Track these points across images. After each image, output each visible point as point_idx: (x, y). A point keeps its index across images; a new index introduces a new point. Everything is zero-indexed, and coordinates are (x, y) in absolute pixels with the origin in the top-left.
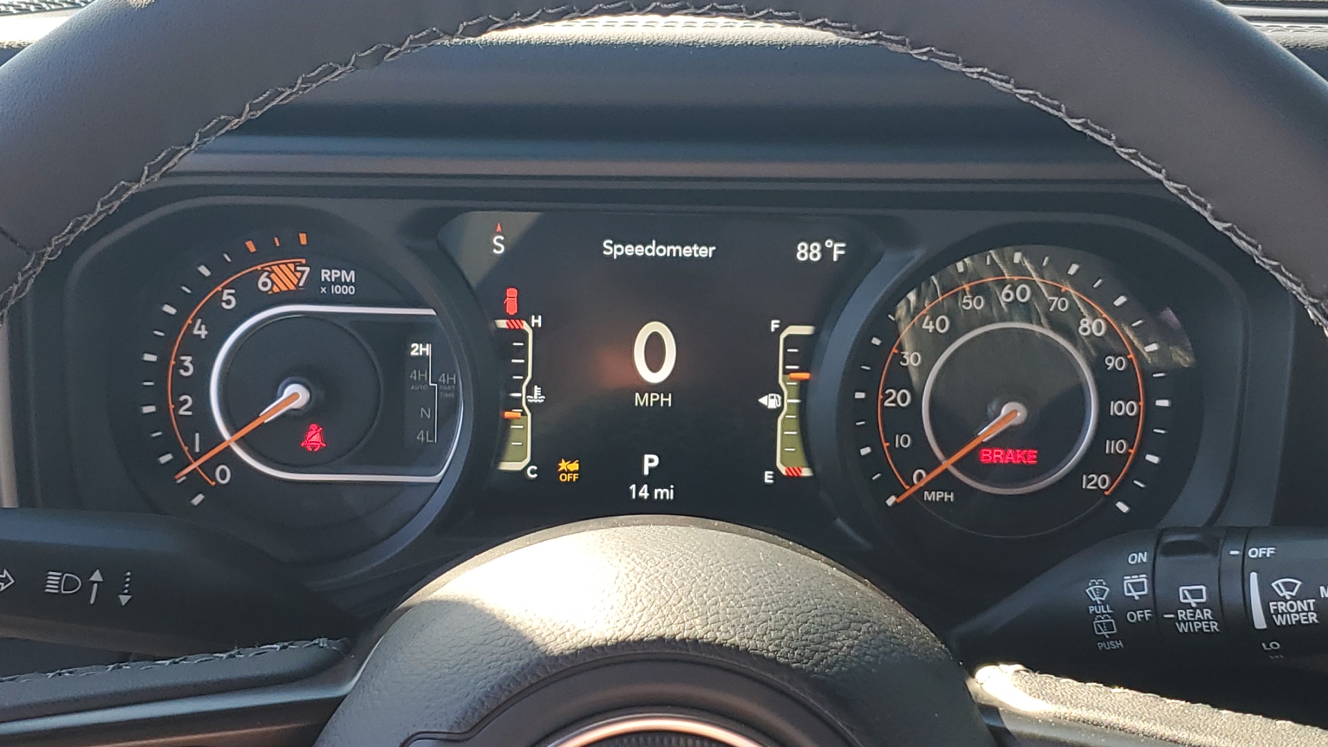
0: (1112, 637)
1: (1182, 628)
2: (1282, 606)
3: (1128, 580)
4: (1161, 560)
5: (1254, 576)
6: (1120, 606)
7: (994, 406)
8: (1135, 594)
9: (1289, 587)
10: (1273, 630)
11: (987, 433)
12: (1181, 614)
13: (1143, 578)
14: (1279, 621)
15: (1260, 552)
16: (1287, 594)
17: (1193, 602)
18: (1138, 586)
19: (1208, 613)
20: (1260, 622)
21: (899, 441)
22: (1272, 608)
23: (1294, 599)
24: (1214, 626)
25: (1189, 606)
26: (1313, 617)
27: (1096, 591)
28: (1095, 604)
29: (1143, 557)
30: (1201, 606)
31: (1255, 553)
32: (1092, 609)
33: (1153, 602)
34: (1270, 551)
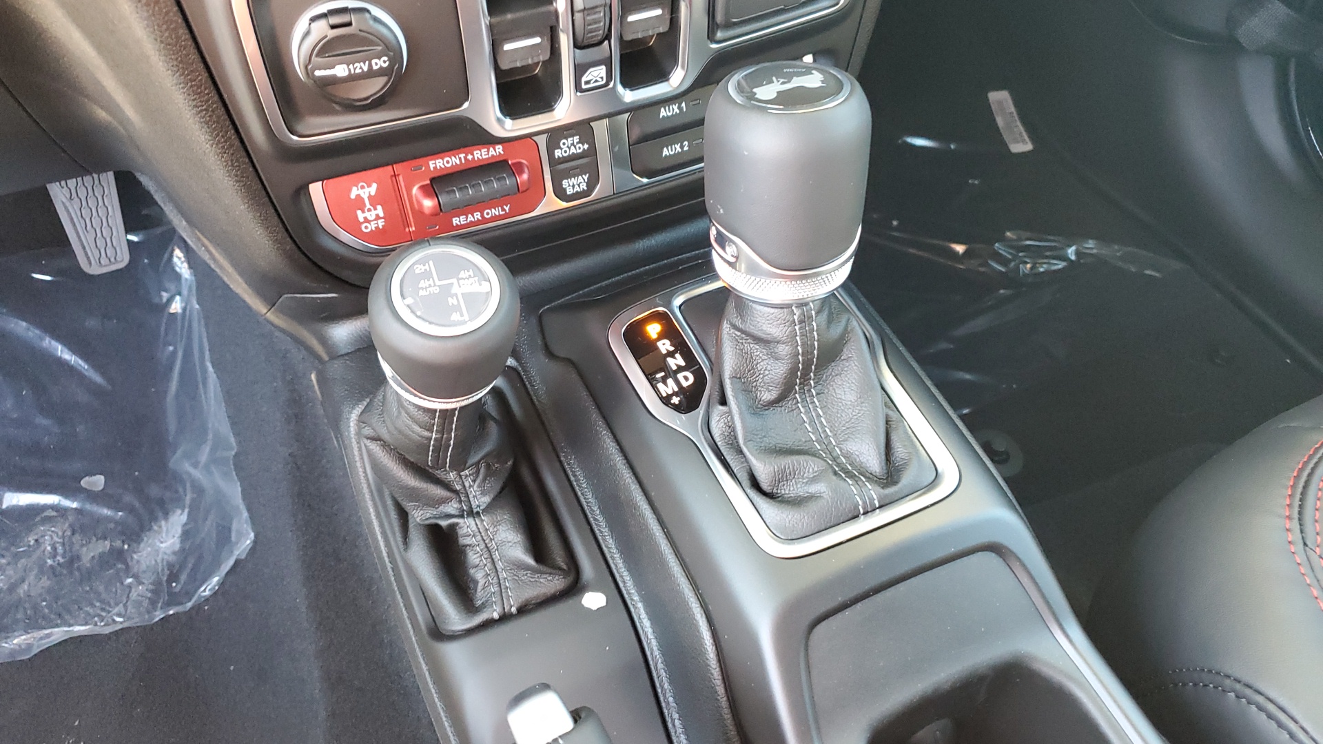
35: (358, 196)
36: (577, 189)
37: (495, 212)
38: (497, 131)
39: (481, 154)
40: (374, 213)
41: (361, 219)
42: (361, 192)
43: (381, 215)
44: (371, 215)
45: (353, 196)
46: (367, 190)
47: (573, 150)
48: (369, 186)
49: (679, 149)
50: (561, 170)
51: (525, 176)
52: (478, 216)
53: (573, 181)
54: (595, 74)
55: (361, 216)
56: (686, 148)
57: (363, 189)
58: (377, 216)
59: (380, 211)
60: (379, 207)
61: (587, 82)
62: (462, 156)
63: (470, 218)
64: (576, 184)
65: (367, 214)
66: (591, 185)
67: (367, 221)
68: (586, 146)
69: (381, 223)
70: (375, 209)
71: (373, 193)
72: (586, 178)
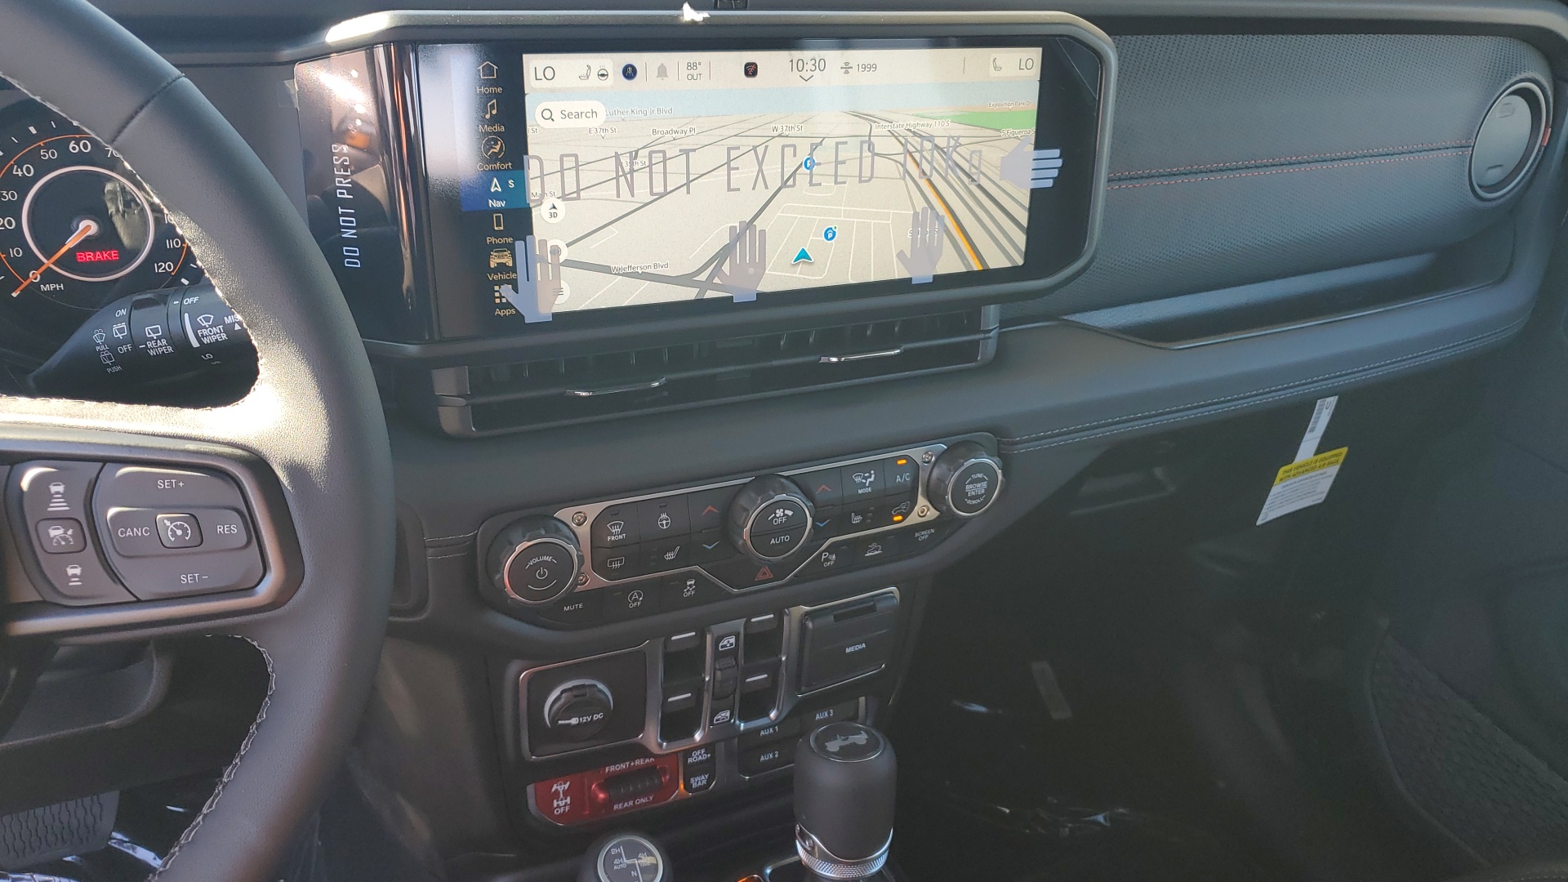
0: (114, 364)
1: (152, 353)
2: (205, 332)
3: (115, 327)
4: (134, 312)
5: (186, 315)
6: (113, 345)
7: (74, 224)
8: (119, 335)
9: (207, 320)
10: (205, 348)
11: (72, 242)
12: (149, 345)
13: (123, 325)
14: (206, 341)
15: (190, 301)
16: (206, 324)
17: (154, 336)
18: (121, 330)
19: (164, 342)
20: (195, 344)
21: (13, 253)
22: (200, 334)
23: (210, 326)
24: (170, 349)
25: (152, 339)
26: (224, 336)
27: (98, 337)
28: (98, 345)
29: (123, 312)
30: (159, 338)
31: (188, 301)
32: (98, 348)
33: (131, 338)
34: (196, 299)
35: (557, 789)
36: (700, 784)
37: (643, 800)
38: (655, 749)
39: (639, 762)
40: (564, 802)
41: (555, 806)
42: (559, 787)
43: (569, 802)
44: (562, 803)
45: (553, 790)
46: (563, 786)
47: (700, 758)
48: (565, 784)
49: (771, 756)
50: (692, 771)
51: (668, 777)
52: (631, 803)
53: (698, 778)
54: (723, 715)
55: (555, 803)
56: (776, 756)
57: (560, 787)
58: (566, 803)
59: (568, 800)
60: (569, 798)
61: (717, 720)
62: (628, 763)
63: (626, 805)
64: (699, 781)
65: (560, 802)
66: (709, 783)
67: (558, 806)
68: (709, 755)
69: (567, 808)
70: (566, 799)
71: (566, 788)
72: (707, 776)
